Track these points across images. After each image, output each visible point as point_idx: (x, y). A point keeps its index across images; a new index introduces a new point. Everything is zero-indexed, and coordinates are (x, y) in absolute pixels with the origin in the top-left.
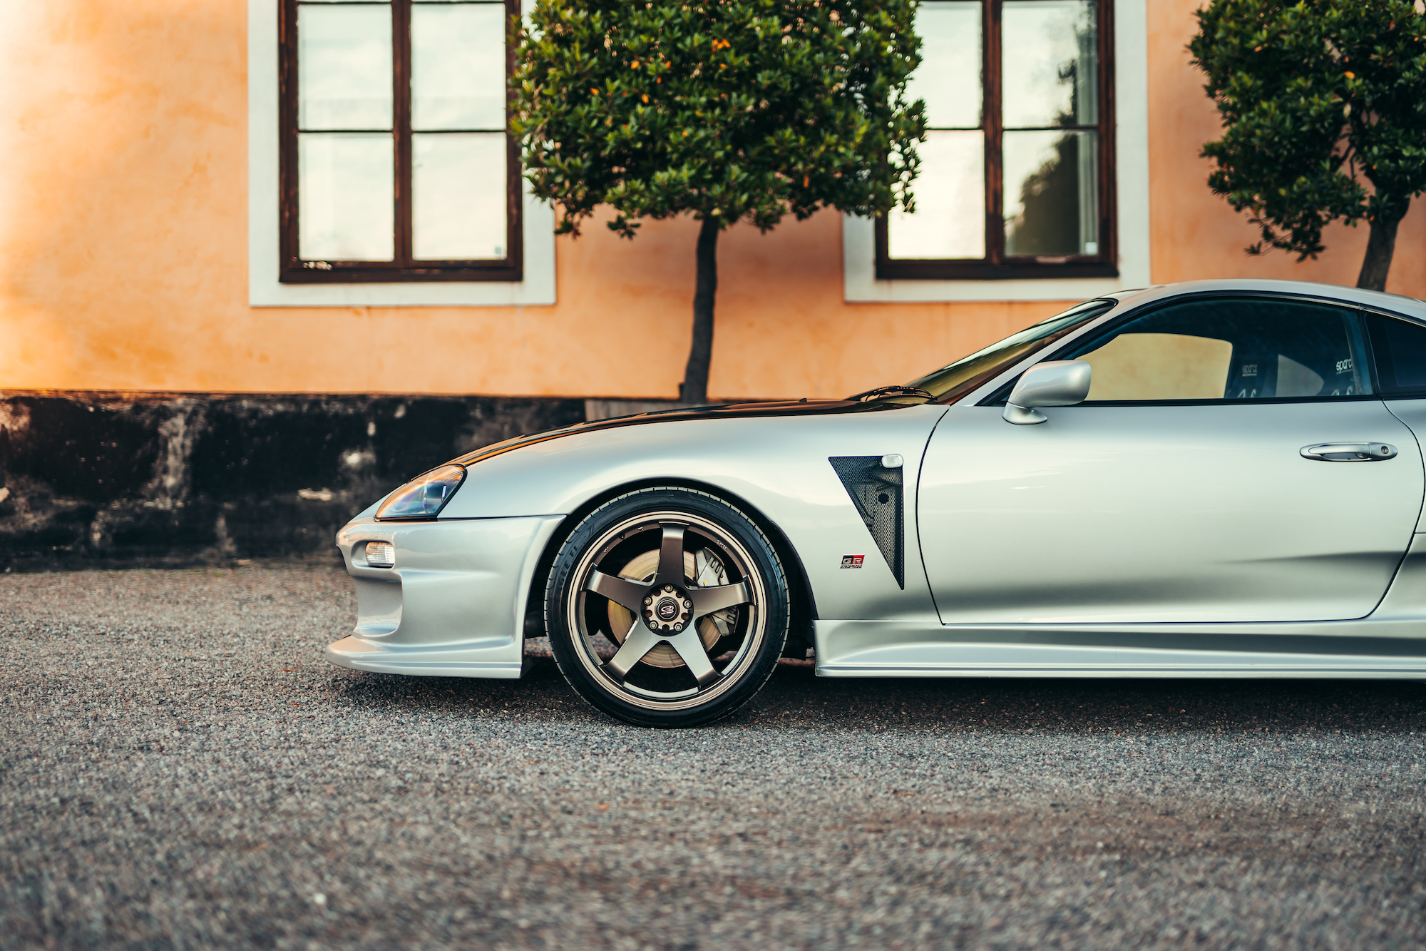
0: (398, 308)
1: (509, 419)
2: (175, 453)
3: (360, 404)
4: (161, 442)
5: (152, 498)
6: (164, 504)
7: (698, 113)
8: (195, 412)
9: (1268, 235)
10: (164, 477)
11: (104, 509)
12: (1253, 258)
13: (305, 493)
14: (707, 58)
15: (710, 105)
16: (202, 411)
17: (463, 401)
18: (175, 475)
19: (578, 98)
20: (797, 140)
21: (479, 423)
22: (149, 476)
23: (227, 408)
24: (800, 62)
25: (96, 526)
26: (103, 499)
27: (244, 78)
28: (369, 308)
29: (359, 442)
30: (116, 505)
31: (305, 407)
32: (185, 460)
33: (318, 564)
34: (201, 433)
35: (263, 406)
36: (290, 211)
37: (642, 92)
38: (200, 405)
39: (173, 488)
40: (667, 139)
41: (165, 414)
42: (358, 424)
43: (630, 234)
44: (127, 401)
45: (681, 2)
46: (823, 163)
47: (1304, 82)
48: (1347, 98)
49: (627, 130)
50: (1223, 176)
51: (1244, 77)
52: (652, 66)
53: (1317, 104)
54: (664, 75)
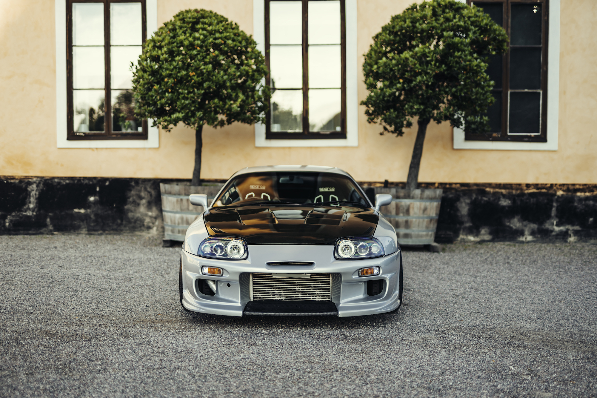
0: (106, 149)
1: (143, 186)
2: (33, 197)
3: (94, 181)
4: (28, 193)
5: (26, 212)
6: (29, 213)
7: (186, 95)
8: (39, 183)
9: (385, 129)
10: (30, 205)
11: (10, 215)
12: (382, 136)
13: (76, 210)
14: (187, 78)
15: (189, 93)
16: (42, 183)
17: (128, 179)
18: (33, 204)
19: (149, 89)
20: (219, 103)
21: (133, 187)
22: (25, 204)
23: (50, 182)
24: (219, 79)
25: (7, 221)
26: (9, 212)
27: (54, 71)
28: (97, 149)
29: (94, 194)
30: (14, 214)
31: (76, 182)
32: (36, 199)
33: (80, 234)
34: (41, 190)
35: (62, 181)
36: (70, 116)
37: (169, 88)
38: (41, 181)
39: (32, 208)
40: (177, 103)
41: (29, 183)
42: (94, 186)
43: (169, 131)
44: (17, 179)
45: (179, 61)
46: (230, 109)
47: (387, 83)
48: (398, 90)
49: (163, 101)
50: (369, 111)
51: (371, 79)
52: (170, 81)
53: (388, 92)
54: (174, 83)
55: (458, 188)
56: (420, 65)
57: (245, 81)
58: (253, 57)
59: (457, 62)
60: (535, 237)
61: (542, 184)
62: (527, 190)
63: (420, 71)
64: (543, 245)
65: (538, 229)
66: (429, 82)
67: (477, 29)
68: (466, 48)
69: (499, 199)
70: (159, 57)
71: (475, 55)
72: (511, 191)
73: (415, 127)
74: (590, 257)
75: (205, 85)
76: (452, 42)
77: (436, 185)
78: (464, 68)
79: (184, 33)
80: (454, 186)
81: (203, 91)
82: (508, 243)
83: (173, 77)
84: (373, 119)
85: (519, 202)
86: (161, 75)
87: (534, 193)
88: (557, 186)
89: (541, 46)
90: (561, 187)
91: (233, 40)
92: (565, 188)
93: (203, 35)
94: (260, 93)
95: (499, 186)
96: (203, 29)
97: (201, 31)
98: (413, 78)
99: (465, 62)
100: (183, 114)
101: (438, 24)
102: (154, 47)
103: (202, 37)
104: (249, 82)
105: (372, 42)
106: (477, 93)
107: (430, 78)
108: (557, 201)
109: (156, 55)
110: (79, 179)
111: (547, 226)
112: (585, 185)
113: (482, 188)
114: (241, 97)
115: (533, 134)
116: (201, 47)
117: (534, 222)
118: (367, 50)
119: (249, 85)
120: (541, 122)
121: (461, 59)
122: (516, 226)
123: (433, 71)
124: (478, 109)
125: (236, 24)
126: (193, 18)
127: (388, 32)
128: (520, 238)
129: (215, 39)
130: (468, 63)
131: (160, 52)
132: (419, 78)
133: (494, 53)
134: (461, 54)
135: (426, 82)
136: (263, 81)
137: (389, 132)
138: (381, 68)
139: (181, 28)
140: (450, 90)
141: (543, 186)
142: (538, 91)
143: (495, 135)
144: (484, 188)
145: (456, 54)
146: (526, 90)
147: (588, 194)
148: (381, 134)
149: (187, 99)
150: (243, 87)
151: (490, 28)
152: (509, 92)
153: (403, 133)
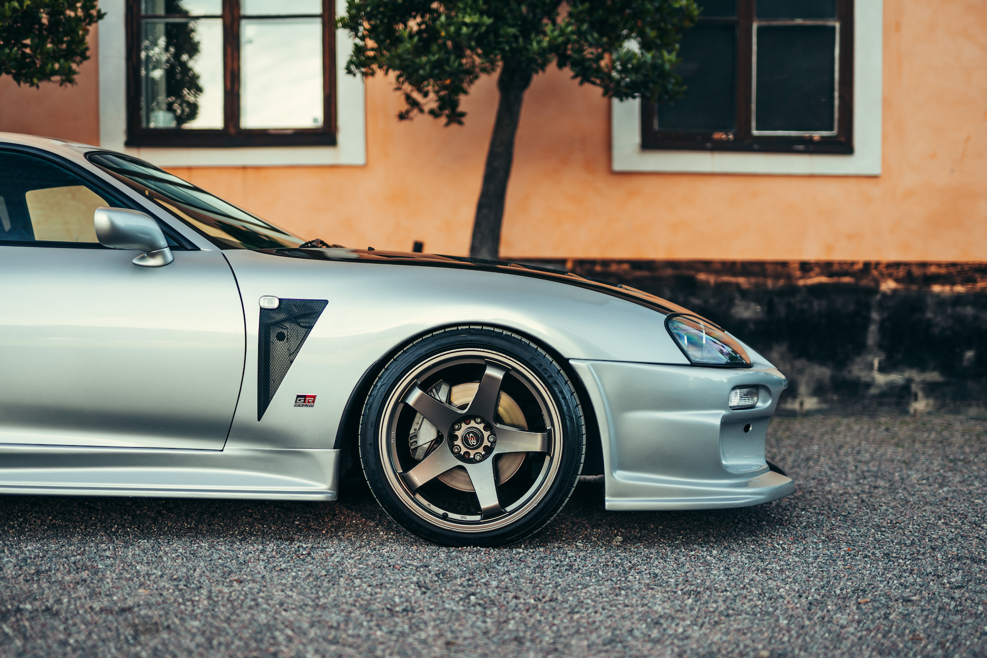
9: (413, 104)
55: (625, 272)
60: (825, 401)
61: (841, 263)
62: (802, 278)
64: (845, 421)
65: (833, 378)
69: (731, 303)
72: (761, 280)
74: (967, 450)
77: (569, 265)
80: (614, 268)
85: (782, 310)
87: (820, 286)
88: (881, 267)
90: (890, 271)
92: (901, 273)
95: (730, 267)
108: (881, 307)
111: (857, 371)
112: (954, 265)
113: (686, 273)
115: (817, 135)
117: (822, 362)
120: (837, 102)
128: (785, 402)
137: (421, 111)
141: (845, 269)
142: (830, 23)
143: (719, 136)
144: (692, 273)
146: (799, 21)
147: (959, 289)
148: (402, 116)
152: (755, 26)
153: (463, 115)
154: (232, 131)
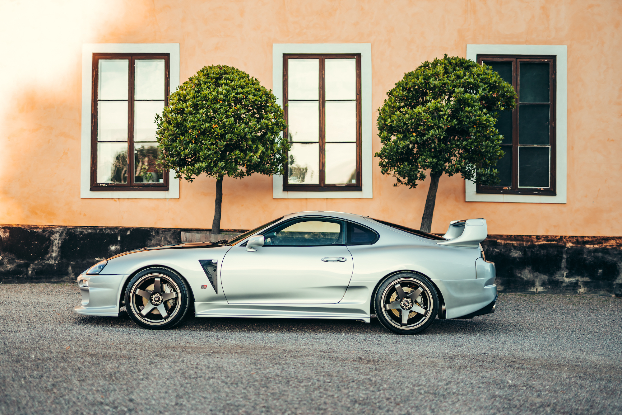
0: (128, 199)
1: (164, 235)
2: (56, 246)
3: (115, 230)
4: (51, 242)
5: (48, 260)
6: (52, 262)
7: (209, 146)
8: (62, 232)
9: (399, 180)
10: (52, 253)
11: (32, 263)
12: (395, 187)
13: (97, 259)
14: (211, 130)
15: (212, 144)
16: (65, 232)
17: (149, 229)
18: (55, 253)
19: (174, 141)
20: (240, 154)
21: (154, 237)
22: (47, 253)
23: (73, 231)
24: (240, 131)
25: (30, 269)
26: (32, 260)
27: (80, 124)
28: (119, 199)
29: (115, 242)
30: (36, 262)
31: (98, 231)
32: (59, 248)
34: (64, 239)
35: (84, 231)
36: (94, 168)
37: (192, 140)
38: (64, 230)
39: (55, 257)
40: (199, 154)
41: (52, 233)
42: (115, 236)
43: (192, 181)
44: (41, 229)
45: (203, 113)
46: (250, 161)
47: (400, 136)
48: (411, 142)
49: (187, 151)
50: (383, 163)
51: (385, 133)
52: (194, 132)
53: (402, 144)
54: (198, 135)
56: (432, 119)
57: (265, 134)
58: (273, 111)
59: (467, 117)
60: (546, 288)
61: (552, 236)
62: (537, 242)
63: (432, 125)
64: (554, 296)
65: (548, 279)
66: (441, 136)
67: (486, 86)
68: (476, 104)
69: (510, 251)
70: (183, 109)
71: (485, 110)
72: (522, 242)
73: (428, 179)
74: (598, 306)
75: (228, 137)
76: (463, 98)
78: (474, 123)
79: (209, 87)
81: (225, 143)
82: (520, 294)
83: (196, 129)
84: (387, 170)
85: (529, 254)
86: (186, 126)
87: (543, 244)
88: (567, 238)
89: (549, 103)
90: (570, 239)
91: (254, 95)
92: (574, 240)
93: (226, 89)
94: (279, 145)
95: (510, 237)
96: (226, 84)
97: (223, 85)
98: (426, 132)
99: (475, 117)
100: (206, 164)
101: (450, 81)
102: (179, 100)
103: (224, 91)
104: (269, 134)
105: (387, 98)
106: (487, 146)
107: (442, 133)
108: (567, 253)
109: (181, 108)
110: (101, 229)
111: (558, 277)
112: (594, 237)
113: (493, 239)
114: (261, 148)
116: (224, 101)
117: (545, 273)
118: (381, 105)
119: (269, 138)
120: (550, 176)
121: (471, 114)
122: (527, 277)
123: (445, 125)
124: (488, 162)
125: (256, 80)
126: (216, 74)
127: (401, 88)
128: (531, 289)
129: (237, 94)
130: (477, 117)
131: (184, 105)
132: (432, 132)
133: (503, 109)
134: (471, 109)
135: (438, 136)
136: (281, 135)
137: (402, 183)
138: (395, 122)
139: (205, 83)
140: (461, 144)
141: (553, 238)
142: (547, 146)
143: (505, 188)
144: (496, 240)
145: (467, 109)
146: (535, 145)
147: (596, 246)
148: (395, 185)
149: (209, 149)
150: (262, 140)
151: (499, 85)
152: (519, 147)
153: (416, 185)
154: (322, 185)
